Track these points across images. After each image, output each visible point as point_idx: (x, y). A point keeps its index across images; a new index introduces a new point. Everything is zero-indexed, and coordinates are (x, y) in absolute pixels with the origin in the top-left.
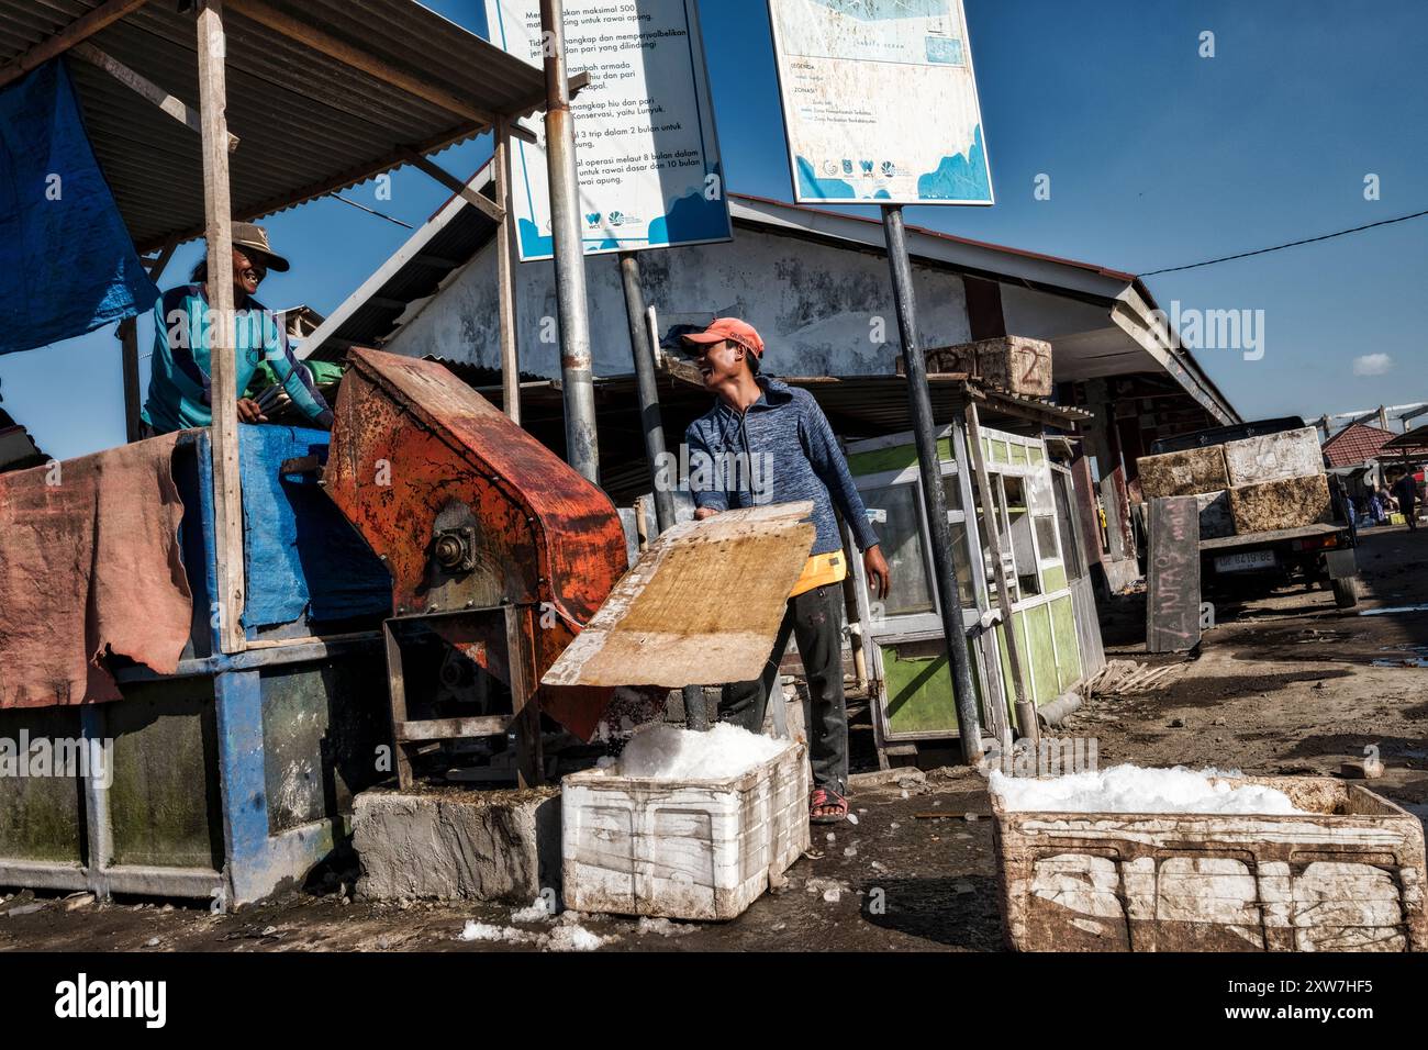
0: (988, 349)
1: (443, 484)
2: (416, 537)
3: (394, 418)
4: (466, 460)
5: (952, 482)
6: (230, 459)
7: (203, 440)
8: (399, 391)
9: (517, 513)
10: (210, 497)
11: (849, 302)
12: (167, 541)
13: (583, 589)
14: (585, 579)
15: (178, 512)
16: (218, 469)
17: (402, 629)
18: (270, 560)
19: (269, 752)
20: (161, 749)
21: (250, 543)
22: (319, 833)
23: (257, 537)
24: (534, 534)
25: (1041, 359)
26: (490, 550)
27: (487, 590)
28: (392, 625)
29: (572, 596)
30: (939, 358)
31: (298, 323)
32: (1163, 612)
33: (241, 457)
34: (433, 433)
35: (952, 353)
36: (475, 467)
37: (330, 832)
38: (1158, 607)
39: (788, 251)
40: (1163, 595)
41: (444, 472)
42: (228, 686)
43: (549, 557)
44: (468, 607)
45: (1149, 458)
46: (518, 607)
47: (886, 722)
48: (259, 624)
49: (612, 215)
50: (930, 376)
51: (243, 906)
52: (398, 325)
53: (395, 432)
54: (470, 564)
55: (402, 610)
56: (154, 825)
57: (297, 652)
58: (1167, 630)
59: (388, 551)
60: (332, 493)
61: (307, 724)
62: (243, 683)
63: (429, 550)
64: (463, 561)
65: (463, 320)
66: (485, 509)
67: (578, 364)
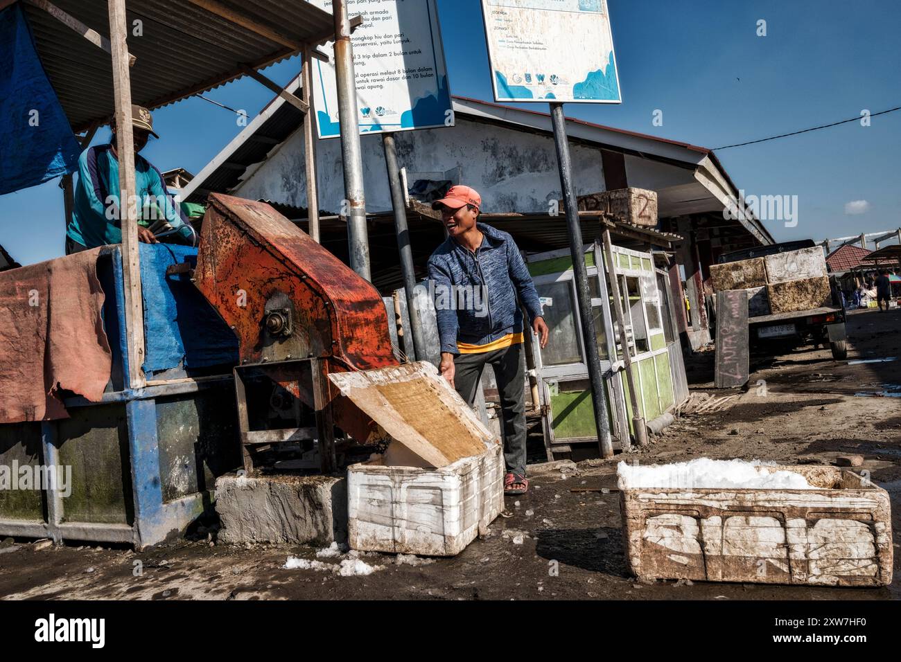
0: (617, 196)
1: (270, 280)
2: (254, 315)
3: (239, 239)
4: (285, 265)
5: (594, 280)
6: (134, 264)
7: (116, 252)
8: (242, 221)
9: (318, 299)
10: (121, 289)
11: (529, 166)
12: (95, 317)
13: (361, 347)
14: (361, 342)
15: (101, 299)
16: (126, 271)
17: (245, 373)
18: (160, 329)
19: (162, 450)
20: (93, 449)
21: (147, 318)
22: (194, 502)
23: (152, 315)
24: (329, 313)
25: (651, 202)
26: (301, 323)
27: (300, 348)
28: (239, 370)
29: (353, 352)
30: (586, 201)
31: (177, 179)
32: (726, 363)
33: (141, 263)
34: (264, 248)
35: (594, 199)
36: (291, 270)
37: (201, 501)
38: (722, 359)
39: (490, 133)
40: (725, 352)
41: (271, 273)
42: (135, 410)
43: (338, 327)
44: (287, 359)
45: (717, 266)
46: (319, 359)
47: (552, 432)
48: (154, 370)
49: (377, 109)
50: (580, 213)
51: (147, 547)
52: (241, 180)
53: (240, 247)
54: (288, 332)
55: (245, 361)
56: (89, 497)
57: (179, 387)
58: (727, 374)
59: (236, 323)
60: (200, 287)
61: (185, 433)
62: (145, 408)
63: (262, 323)
64: (284, 329)
65: (283, 177)
66: (298, 296)
67: (356, 205)
